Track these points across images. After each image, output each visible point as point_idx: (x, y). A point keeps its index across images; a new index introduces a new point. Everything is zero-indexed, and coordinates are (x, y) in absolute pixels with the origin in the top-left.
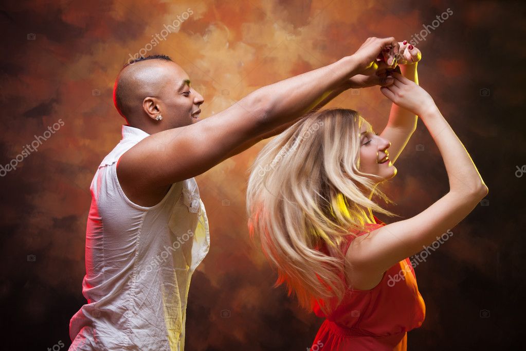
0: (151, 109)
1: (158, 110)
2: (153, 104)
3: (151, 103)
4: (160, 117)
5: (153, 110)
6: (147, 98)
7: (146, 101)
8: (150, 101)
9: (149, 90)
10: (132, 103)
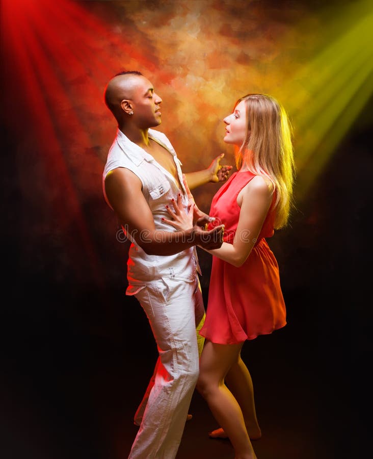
0: (126, 107)
1: (131, 108)
2: (127, 105)
3: (126, 104)
4: (132, 113)
5: (128, 108)
6: (124, 101)
7: (123, 103)
8: (126, 102)
9: (126, 95)
10: (115, 103)
